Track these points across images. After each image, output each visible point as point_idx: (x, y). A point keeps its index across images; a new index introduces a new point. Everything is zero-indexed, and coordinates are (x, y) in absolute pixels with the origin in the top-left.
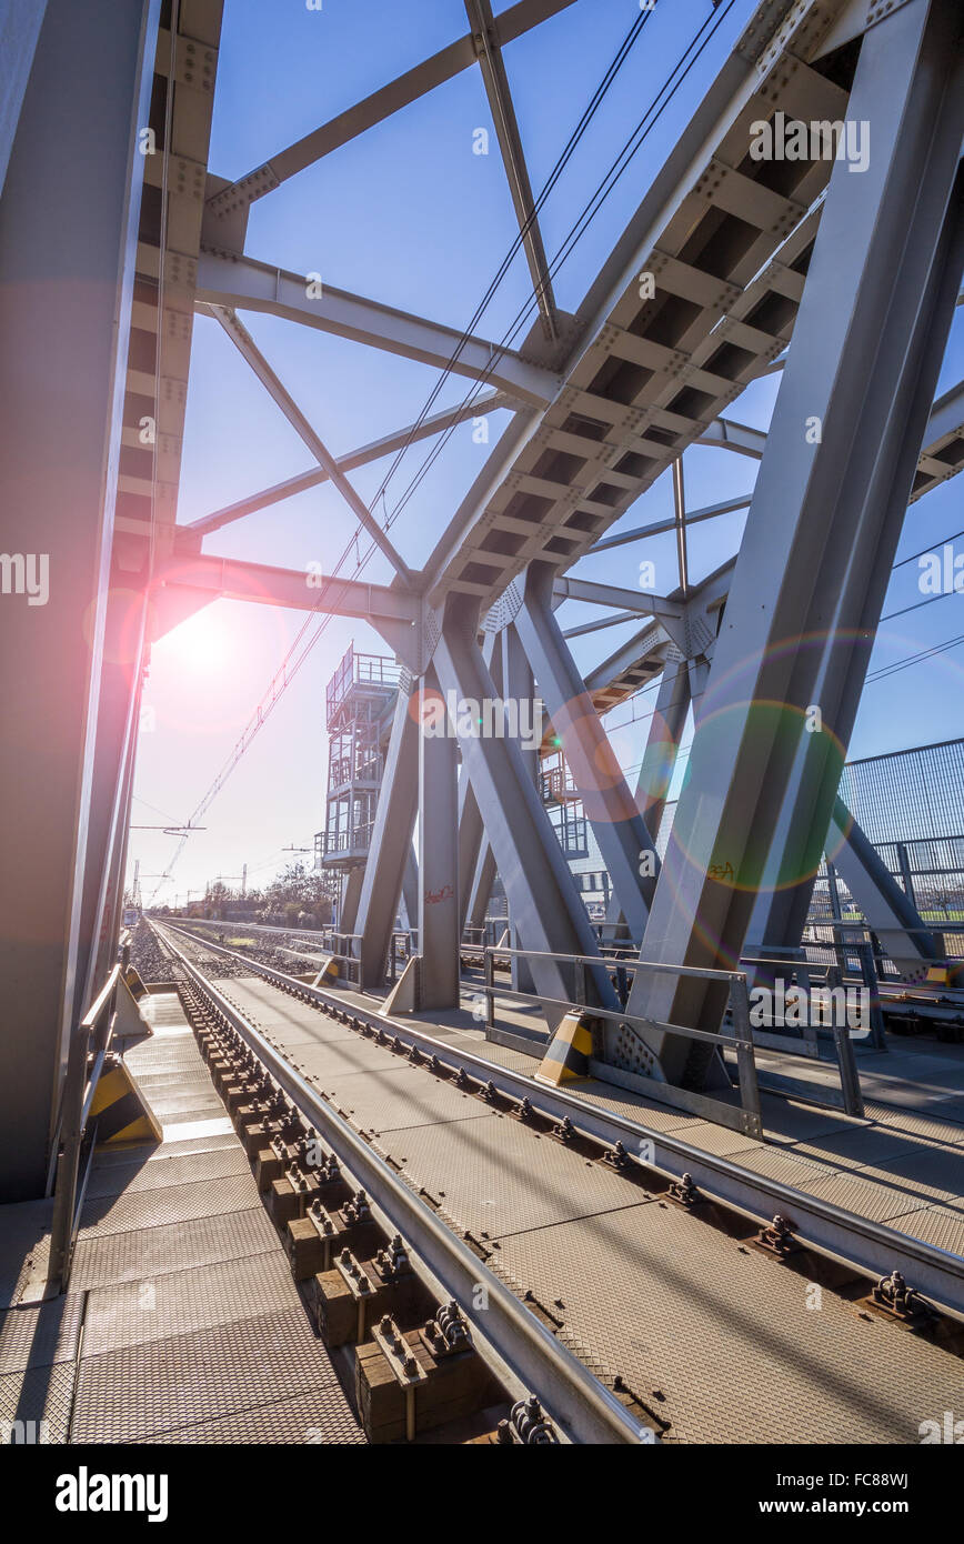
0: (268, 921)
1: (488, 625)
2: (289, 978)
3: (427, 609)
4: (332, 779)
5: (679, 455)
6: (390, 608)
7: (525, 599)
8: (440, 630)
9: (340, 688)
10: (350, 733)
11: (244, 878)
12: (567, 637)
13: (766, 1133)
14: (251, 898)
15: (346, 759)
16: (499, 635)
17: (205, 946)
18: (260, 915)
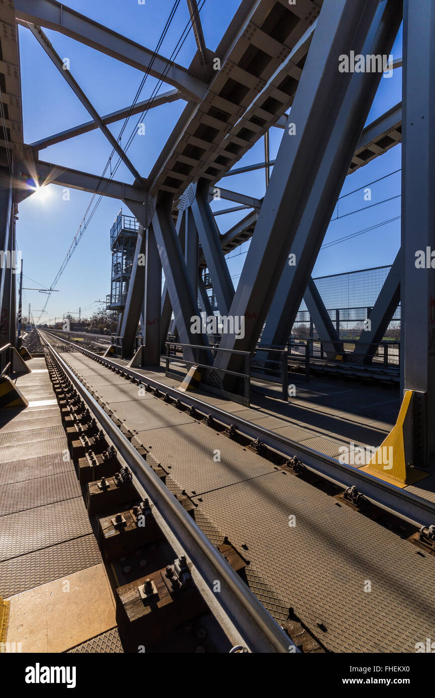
0: (91, 332)
1: (181, 207)
2: (94, 353)
3: (150, 198)
4: (113, 272)
5: (267, 131)
6: (132, 195)
7: (196, 196)
8: (155, 208)
9: (116, 231)
10: (120, 252)
11: (80, 313)
12: (215, 215)
13: (251, 405)
14: (83, 322)
15: (119, 263)
16: (184, 212)
17: (61, 340)
18: (87, 329)
